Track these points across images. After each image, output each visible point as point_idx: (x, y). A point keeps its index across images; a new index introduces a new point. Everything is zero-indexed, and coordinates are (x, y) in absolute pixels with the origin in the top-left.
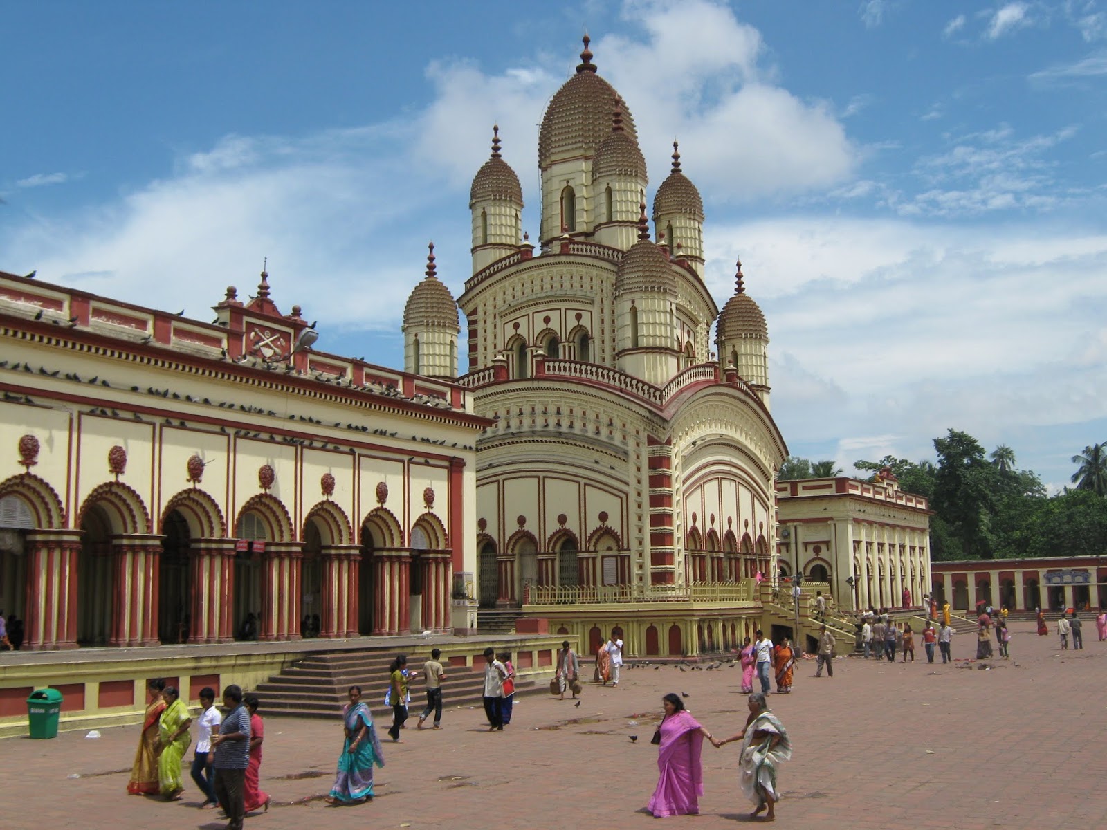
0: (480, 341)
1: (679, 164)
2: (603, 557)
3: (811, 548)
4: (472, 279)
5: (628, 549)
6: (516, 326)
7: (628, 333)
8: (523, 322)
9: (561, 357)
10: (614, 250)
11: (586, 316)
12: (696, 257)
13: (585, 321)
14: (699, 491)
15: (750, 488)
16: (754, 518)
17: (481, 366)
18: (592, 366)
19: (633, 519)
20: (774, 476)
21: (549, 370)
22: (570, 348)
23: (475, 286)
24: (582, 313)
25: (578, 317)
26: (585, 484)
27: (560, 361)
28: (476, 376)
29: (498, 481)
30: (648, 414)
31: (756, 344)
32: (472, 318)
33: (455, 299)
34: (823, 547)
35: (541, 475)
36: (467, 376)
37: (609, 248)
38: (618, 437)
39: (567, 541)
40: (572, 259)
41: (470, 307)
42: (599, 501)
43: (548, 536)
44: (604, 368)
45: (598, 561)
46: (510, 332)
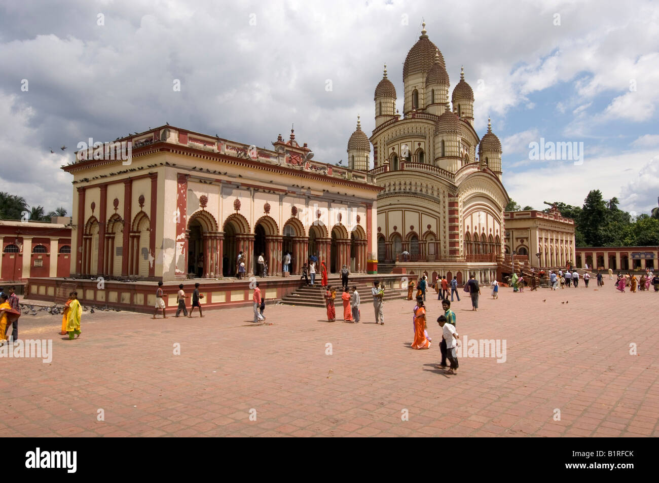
0: (378, 155)
1: (463, 77)
2: (429, 243)
3: (519, 240)
4: (375, 130)
5: (440, 240)
6: (393, 149)
7: (440, 150)
8: (396, 147)
9: (412, 161)
10: (435, 115)
11: (422, 144)
12: (470, 117)
13: (422, 146)
14: (470, 216)
15: (492, 215)
16: (494, 228)
17: (379, 166)
18: (425, 165)
19: (442, 227)
20: (503, 210)
21: (407, 167)
22: (415, 157)
23: (377, 132)
24: (421, 143)
25: (419, 144)
26: (422, 213)
27: (412, 163)
28: (377, 170)
29: (386, 212)
30: (448, 185)
31: (496, 154)
32: (375, 146)
33: (368, 139)
34: (525, 240)
35: (403, 209)
36: (373, 170)
37: (432, 115)
38: (435, 194)
39: (414, 236)
40: (417, 120)
41: (375, 142)
42: (427, 220)
43: (406, 234)
44: (430, 165)
45: (427, 245)
46: (391, 151)
